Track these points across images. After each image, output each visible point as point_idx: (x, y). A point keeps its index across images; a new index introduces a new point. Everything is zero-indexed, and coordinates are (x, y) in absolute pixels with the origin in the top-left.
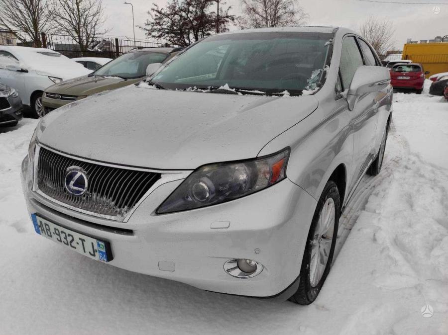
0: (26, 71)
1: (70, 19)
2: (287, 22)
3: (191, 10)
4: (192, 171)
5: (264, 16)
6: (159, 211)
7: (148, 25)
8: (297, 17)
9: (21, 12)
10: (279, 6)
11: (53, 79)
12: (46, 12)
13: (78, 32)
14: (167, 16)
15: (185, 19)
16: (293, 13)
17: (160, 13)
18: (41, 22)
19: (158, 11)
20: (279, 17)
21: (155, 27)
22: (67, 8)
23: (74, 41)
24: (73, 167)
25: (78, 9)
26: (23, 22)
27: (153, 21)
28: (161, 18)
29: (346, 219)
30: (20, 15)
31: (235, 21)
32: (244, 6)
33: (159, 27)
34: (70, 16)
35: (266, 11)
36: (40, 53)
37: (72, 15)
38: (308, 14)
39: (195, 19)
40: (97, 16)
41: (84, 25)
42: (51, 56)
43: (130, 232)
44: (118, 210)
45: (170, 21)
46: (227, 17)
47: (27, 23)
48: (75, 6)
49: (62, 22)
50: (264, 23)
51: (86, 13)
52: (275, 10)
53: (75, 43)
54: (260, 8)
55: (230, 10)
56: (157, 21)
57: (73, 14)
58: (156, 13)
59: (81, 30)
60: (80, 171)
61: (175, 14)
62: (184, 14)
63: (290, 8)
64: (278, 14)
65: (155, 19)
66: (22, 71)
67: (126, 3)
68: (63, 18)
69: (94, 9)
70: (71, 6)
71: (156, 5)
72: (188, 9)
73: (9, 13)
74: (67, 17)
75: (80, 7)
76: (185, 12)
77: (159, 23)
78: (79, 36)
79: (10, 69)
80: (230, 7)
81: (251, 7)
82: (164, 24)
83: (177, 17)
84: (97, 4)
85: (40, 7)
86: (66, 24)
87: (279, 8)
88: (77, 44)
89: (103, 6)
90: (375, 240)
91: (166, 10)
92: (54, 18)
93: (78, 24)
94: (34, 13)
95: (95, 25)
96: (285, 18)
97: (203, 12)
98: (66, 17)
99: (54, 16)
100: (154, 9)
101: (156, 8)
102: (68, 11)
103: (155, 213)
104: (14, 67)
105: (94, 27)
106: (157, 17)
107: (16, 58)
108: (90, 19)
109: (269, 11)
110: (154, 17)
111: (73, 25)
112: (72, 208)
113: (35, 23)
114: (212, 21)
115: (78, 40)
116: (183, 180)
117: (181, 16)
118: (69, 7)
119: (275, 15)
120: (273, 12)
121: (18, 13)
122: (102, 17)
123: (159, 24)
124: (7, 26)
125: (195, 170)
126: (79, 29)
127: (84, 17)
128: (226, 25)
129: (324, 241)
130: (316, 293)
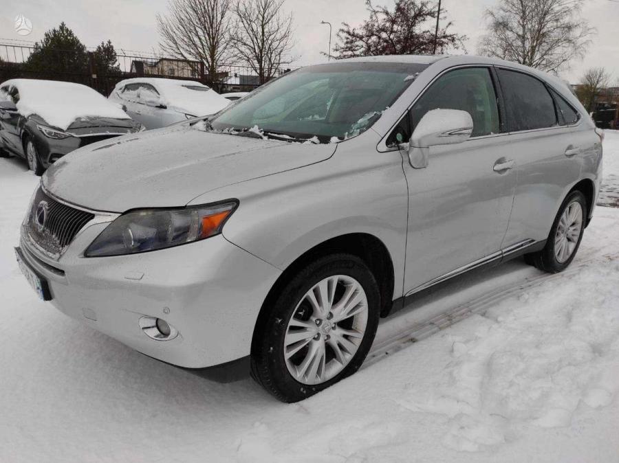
0: (165, 107)
1: (252, 45)
2: (558, 41)
3: (395, 29)
4: (119, 215)
5: (521, 33)
6: (87, 254)
7: (337, 50)
8: (576, 32)
9: (200, 39)
10: (547, 18)
11: (189, 117)
12: (227, 36)
13: (260, 62)
14: (361, 38)
15: (386, 41)
16: (569, 28)
17: (353, 35)
18: (220, 49)
19: (348, 33)
20: (544, 35)
21: (345, 53)
22: (251, 32)
23: (254, 72)
25: (263, 32)
26: (200, 50)
27: (343, 45)
28: (352, 42)
30: (198, 43)
31: (457, 42)
32: (490, 20)
33: (350, 53)
34: (253, 41)
35: (524, 26)
36: (185, 86)
37: (255, 40)
38: (594, 28)
39: (399, 42)
40: (285, 41)
41: (267, 53)
42: (197, 90)
43: (62, 272)
44: (61, 249)
45: (364, 45)
46: (445, 37)
47: (204, 52)
48: (260, 30)
49: (243, 48)
50: (520, 43)
51: (271, 37)
52: (540, 23)
53: (254, 74)
54: (515, 22)
55: (450, 27)
56: (349, 45)
57: (256, 38)
58: (345, 35)
59: (263, 59)
60: (45, 205)
61: (373, 35)
62: (384, 35)
63: (566, 20)
64: (545, 30)
65: (347, 43)
66: (162, 107)
67: (323, 23)
68: (245, 44)
69: (282, 31)
70: (255, 30)
71: (347, 25)
72: (392, 29)
73: (186, 39)
74: (249, 42)
75: (265, 31)
76: (386, 32)
77: (351, 47)
78: (261, 66)
79: (150, 104)
80: (450, 24)
81: (501, 21)
82: (356, 48)
83: (374, 38)
84: (286, 25)
85: (220, 31)
86: (247, 51)
87: (547, 22)
88: (257, 75)
89: (292, 29)
91: (361, 32)
92: (235, 44)
93: (261, 51)
94: (213, 39)
95: (281, 51)
96: (556, 34)
97: (410, 32)
98: (247, 43)
99: (236, 41)
100: (343, 30)
101: (346, 29)
102: (252, 36)
103: (83, 256)
104: (153, 102)
105: (280, 54)
106: (349, 40)
107: (156, 91)
108: (275, 44)
109: (530, 26)
110: (345, 41)
111: (255, 52)
113: (213, 49)
114: (422, 44)
115: (258, 71)
116: (109, 224)
117: (379, 38)
118: (253, 30)
119: (539, 31)
120: (537, 26)
121: (196, 39)
122: (290, 41)
123: (350, 49)
124: (183, 56)
125: (123, 214)
126: (262, 57)
127: (270, 42)
128: (444, 48)
129: (340, 332)
130: (305, 392)
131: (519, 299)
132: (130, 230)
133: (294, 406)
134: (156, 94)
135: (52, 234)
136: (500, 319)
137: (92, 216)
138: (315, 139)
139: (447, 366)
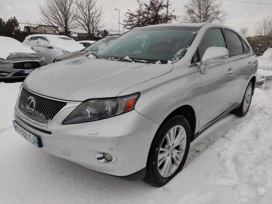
0: (52, 48)
1: (84, 19)
2: (214, 18)
3: (150, 13)
4: (82, 102)
5: (199, 15)
6: (64, 123)
7: (125, 22)
8: (220, 15)
9: (59, 16)
10: (209, 9)
11: (65, 52)
12: (72, 15)
13: (88, 26)
14: (136, 16)
15: (146, 18)
16: (218, 13)
17: (132, 15)
18: (69, 21)
19: (130, 14)
20: (208, 16)
21: (129, 23)
22: (83, 13)
23: (86, 31)
24: (31, 97)
25: (89, 14)
26: (60, 21)
27: (128, 19)
28: (132, 18)
29: (209, 142)
30: (59, 18)
31: (177, 18)
32: (186, 9)
33: (131, 23)
34: (84, 17)
35: (200, 12)
36: (61, 38)
37: (86, 17)
38: (227, 13)
39: (152, 18)
40: (99, 17)
41: (92, 22)
42: (66, 39)
43: (50, 133)
44: (46, 121)
45: (137, 19)
46: (172, 16)
47: (62, 22)
48: (88, 12)
49: (80, 20)
50: (199, 19)
51: (93, 15)
52: (206, 11)
53: (86, 32)
54: (196, 11)
55: (174, 12)
56: (130, 20)
57: (86, 16)
58: (129, 15)
59: (90, 25)
60: (33, 99)
61: (141, 15)
62: (146, 15)
63: (216, 10)
64: (208, 14)
65: (129, 18)
66: (50, 48)
67: (116, 9)
68: (81, 19)
69: (98, 13)
70: (85, 12)
71: (129, 10)
72: (149, 12)
73: (53, 16)
74: (83, 18)
75: (90, 12)
76: (146, 14)
77: (131, 20)
78: (89, 29)
79: (44, 46)
80: (174, 10)
81: (191, 10)
82: (134, 21)
83: (141, 17)
84: (99, 10)
85: (69, 12)
86: (82, 22)
87: (209, 10)
88: (87, 33)
89: (102, 12)
90: (219, 155)
91: (136, 14)
92: (76, 18)
93: (89, 22)
94: (66, 16)
95: (98, 22)
96: (212, 16)
97: (157, 14)
98: (82, 18)
99: (76, 17)
100: (128, 13)
101: (129, 12)
102: (84, 15)
103: (62, 124)
104: (46, 46)
105: (97, 23)
106: (130, 17)
107: (48, 41)
108: (95, 19)
109: (202, 12)
110: (129, 17)
111: (86, 22)
112: (28, 118)
113: (66, 21)
114: (162, 19)
115: (88, 31)
116: (77, 107)
117: (144, 16)
118: (84, 12)
119: (206, 14)
120: (205, 12)
121: (58, 16)
122: (101, 18)
123: (131, 21)
124: (52, 24)
125: (83, 102)
126: (89, 24)
127: (92, 18)
128: (171, 21)
129: (176, 151)
130: (165, 181)
131: (235, 129)
132: (87, 110)
133: (161, 189)
134: (47, 41)
135: (40, 113)
136: (231, 139)
137: (65, 104)
138: (159, 62)
139: (220, 163)
